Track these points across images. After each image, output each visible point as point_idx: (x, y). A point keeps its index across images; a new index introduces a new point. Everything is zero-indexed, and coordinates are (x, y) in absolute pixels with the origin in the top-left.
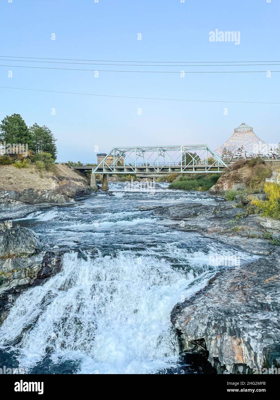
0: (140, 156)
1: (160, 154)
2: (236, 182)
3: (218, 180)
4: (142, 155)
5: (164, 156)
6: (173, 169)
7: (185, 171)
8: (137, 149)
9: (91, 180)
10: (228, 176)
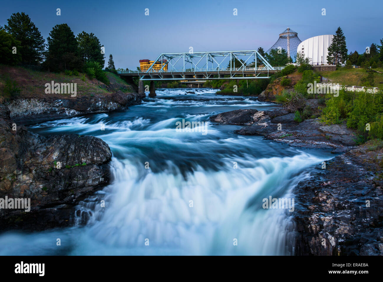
0: (188, 61)
1: (209, 60)
2: (286, 88)
3: (268, 86)
4: (190, 61)
5: (213, 62)
6: (222, 76)
7: (234, 77)
8: (185, 55)
9: (139, 87)
10: (278, 82)
